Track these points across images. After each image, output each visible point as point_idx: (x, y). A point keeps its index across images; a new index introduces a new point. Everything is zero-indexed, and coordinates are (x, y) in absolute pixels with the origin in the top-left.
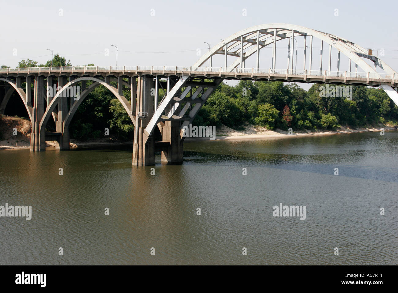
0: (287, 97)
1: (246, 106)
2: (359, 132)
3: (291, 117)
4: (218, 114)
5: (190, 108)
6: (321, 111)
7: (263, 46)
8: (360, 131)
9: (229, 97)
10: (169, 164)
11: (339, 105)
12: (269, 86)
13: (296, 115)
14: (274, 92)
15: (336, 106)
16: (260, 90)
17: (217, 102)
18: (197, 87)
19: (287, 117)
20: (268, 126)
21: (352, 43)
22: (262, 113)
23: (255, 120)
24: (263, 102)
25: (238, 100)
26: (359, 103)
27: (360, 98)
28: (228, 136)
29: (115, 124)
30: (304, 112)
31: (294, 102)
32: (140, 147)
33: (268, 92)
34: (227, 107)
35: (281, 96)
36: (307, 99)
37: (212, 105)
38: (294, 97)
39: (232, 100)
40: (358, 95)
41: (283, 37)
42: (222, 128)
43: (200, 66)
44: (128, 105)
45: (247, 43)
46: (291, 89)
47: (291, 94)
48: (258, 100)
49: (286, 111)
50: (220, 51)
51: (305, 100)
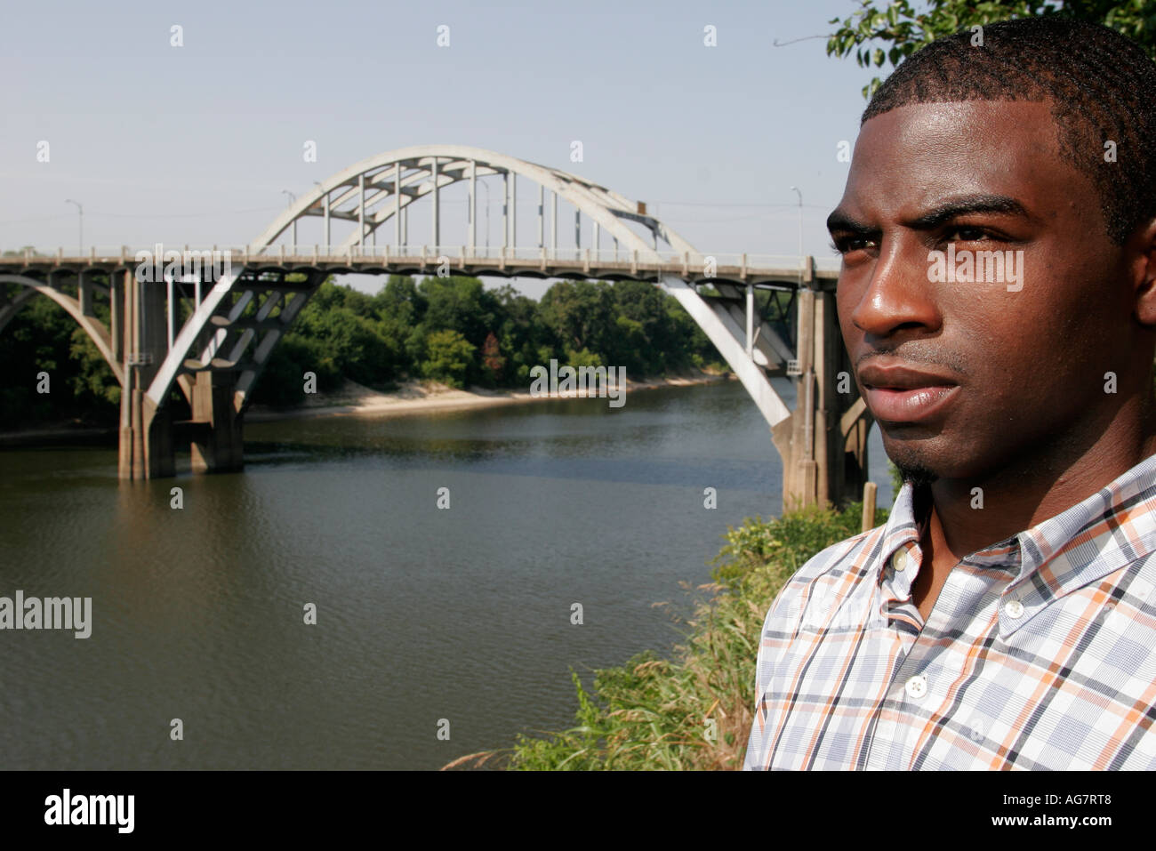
0: (491, 316)
1: (401, 338)
2: (649, 388)
3: (502, 360)
4: (335, 356)
5: (256, 340)
6: (567, 345)
7: (415, 197)
8: (652, 385)
9: (361, 319)
10: (210, 471)
11: (607, 331)
12: (451, 293)
13: (512, 355)
14: (463, 306)
15: (601, 332)
16: (433, 301)
17: (334, 330)
18: (269, 293)
19: (493, 360)
20: (452, 380)
21: (604, 190)
22: (437, 353)
23: (421, 368)
24: (439, 326)
25: (381, 325)
26: (648, 326)
27: (650, 314)
28: (360, 405)
29: (86, 385)
30: (531, 346)
31: (508, 325)
32: (137, 435)
33: (451, 304)
34: (356, 341)
35: (479, 313)
36: (537, 321)
37: (323, 338)
38: (508, 315)
39: (368, 324)
40: (646, 308)
41: (457, 176)
42: (347, 388)
43: (270, 243)
44: (107, 339)
45: (377, 190)
46: (502, 298)
47: (503, 308)
48: (429, 323)
49: (490, 346)
50: (314, 210)
51: (532, 322)
